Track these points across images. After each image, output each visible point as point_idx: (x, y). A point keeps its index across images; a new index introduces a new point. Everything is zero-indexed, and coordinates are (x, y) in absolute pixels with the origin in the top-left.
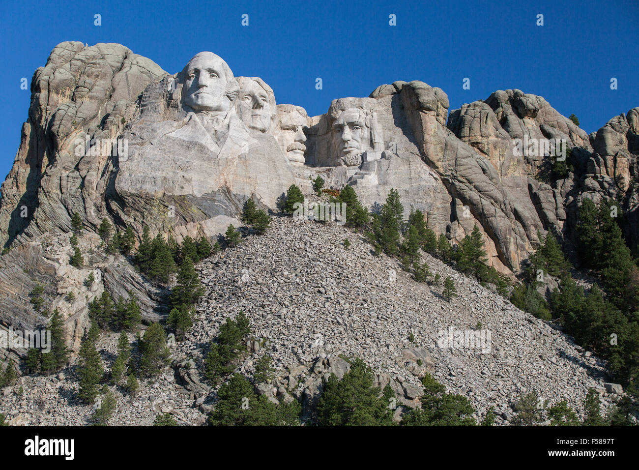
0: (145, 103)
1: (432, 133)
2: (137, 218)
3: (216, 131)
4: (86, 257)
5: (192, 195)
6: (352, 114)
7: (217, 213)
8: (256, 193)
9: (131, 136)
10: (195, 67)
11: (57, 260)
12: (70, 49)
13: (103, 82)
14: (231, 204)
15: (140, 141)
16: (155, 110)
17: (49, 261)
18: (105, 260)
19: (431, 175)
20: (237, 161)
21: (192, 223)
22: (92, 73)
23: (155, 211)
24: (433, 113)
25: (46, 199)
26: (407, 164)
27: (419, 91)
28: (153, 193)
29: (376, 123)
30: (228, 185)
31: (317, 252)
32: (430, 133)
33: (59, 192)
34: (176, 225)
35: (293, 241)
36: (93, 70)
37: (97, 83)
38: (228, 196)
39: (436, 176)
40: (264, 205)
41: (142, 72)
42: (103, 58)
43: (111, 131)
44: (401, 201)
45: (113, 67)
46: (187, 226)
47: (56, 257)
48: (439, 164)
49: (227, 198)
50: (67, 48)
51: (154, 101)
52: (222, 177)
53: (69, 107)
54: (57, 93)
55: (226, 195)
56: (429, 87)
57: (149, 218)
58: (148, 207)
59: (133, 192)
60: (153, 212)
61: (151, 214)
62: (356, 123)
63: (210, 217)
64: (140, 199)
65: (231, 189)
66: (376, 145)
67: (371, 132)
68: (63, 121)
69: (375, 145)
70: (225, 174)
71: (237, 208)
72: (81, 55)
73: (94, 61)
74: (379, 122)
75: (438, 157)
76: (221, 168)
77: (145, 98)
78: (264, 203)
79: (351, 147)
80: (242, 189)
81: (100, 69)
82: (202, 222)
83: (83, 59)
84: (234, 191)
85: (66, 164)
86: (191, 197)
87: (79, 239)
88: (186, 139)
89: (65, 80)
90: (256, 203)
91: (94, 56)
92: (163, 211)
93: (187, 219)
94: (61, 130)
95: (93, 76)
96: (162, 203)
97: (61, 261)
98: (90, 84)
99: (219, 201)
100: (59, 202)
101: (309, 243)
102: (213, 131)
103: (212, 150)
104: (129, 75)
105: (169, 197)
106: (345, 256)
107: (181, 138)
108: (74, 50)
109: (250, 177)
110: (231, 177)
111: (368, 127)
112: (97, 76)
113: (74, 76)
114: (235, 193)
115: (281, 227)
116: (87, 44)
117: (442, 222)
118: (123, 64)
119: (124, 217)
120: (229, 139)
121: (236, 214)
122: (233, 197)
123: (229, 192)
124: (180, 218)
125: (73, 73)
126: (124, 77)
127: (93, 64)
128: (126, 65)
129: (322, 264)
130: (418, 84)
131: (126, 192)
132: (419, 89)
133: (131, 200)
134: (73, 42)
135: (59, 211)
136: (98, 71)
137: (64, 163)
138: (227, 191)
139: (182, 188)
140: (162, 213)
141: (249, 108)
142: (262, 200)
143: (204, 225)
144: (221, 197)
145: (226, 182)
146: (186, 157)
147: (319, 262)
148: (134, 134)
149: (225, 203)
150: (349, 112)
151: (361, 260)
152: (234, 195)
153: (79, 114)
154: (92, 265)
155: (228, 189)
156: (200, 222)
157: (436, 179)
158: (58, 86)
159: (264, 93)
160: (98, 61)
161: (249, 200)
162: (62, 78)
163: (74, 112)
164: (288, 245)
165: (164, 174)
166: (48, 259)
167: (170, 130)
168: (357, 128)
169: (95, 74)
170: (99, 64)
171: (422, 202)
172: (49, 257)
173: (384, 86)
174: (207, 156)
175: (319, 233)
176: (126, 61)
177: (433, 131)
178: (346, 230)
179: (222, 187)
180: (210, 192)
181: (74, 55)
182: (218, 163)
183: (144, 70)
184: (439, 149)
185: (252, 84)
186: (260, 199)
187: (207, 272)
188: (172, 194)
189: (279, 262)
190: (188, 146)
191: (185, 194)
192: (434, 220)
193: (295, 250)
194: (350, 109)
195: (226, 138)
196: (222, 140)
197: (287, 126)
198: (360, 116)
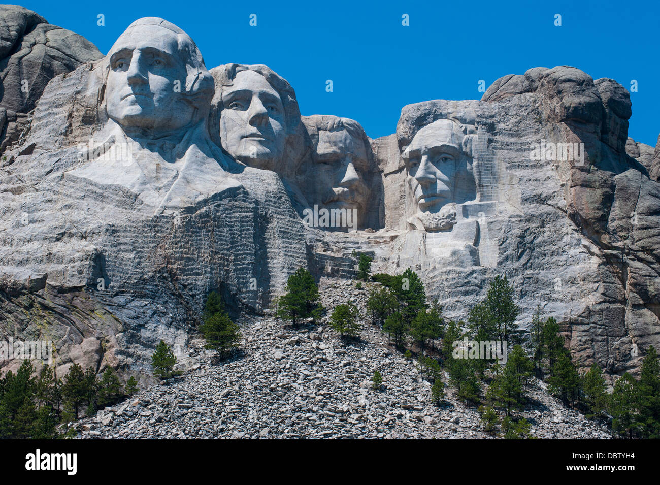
3: (157, 165)
6: (437, 132)
10: (125, 46)
15: (17, 186)
19: (586, 247)
28: (26, 283)
34: (64, 342)
35: (274, 373)
39: (595, 249)
41: (53, 58)
46: (83, 345)
62: (443, 149)
65: (178, 274)
70: (167, 246)
76: (159, 234)
77: (42, 104)
82: (112, 338)
84: (183, 278)
92: (41, 317)
93: (84, 331)
103: (147, 201)
104: (25, 64)
105: (55, 289)
107: (91, 179)
114: (185, 282)
117: (600, 338)
118: (17, 42)
121: (185, 322)
122: (182, 290)
123: (174, 280)
124: (71, 329)
126: (16, 67)
128: (23, 44)
129: (314, 417)
138: (168, 278)
141: (240, 123)
155: (171, 273)
157: (593, 254)
168: (446, 159)
173: (508, 76)
176: (26, 37)
179: (159, 271)
180: (135, 281)
183: (58, 53)
184: (600, 198)
186: (236, 294)
187: (99, 433)
188: (58, 284)
189: (234, 413)
190: (100, 194)
191: (83, 284)
192: (584, 334)
193: (272, 390)
194: (438, 122)
195: (175, 178)
196: (165, 181)
197: (324, 155)
198: (453, 135)
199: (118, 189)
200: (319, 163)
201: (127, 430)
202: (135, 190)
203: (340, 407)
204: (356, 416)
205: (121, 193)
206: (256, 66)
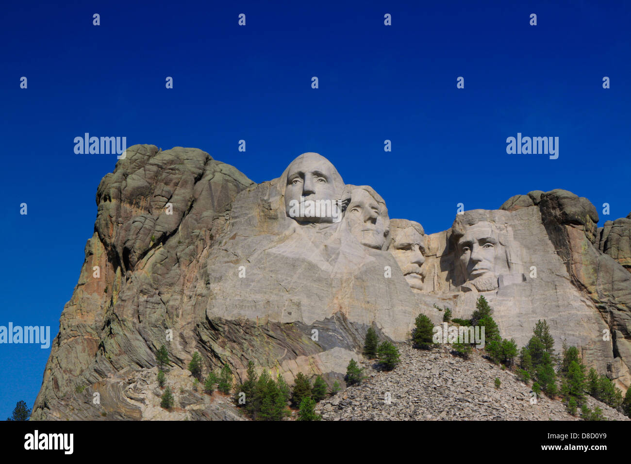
0: (236, 215)
1: (582, 251)
2: (234, 351)
3: (325, 246)
4: (176, 397)
5: (301, 323)
6: (483, 229)
7: (332, 346)
8: (376, 321)
9: (223, 253)
10: (299, 170)
11: (142, 401)
12: (143, 152)
13: (183, 191)
14: (348, 335)
15: (234, 259)
16: (249, 222)
17: (132, 402)
18: (200, 401)
19: (583, 301)
20: (353, 282)
21: (303, 356)
22: (171, 180)
23: (257, 342)
24: (581, 227)
25: (120, 329)
26: (553, 289)
27: (563, 200)
28: (256, 321)
29: (512, 239)
30: (344, 311)
31: (463, 391)
32: (580, 251)
33: (136, 320)
34: (284, 359)
35: (430, 378)
36: (172, 176)
37: (176, 192)
38: (344, 324)
39: (589, 303)
40: (385, 336)
41: (227, 181)
42: (182, 163)
43: (197, 247)
44: (551, 332)
45: (194, 173)
46: (297, 360)
47: (141, 396)
48: (592, 288)
49: (342, 327)
50: (138, 151)
51: (247, 212)
52: (335, 301)
53: (146, 218)
54: (131, 203)
55: (341, 323)
56: (576, 196)
57: (250, 351)
58: (247, 337)
59: (229, 319)
60: (254, 343)
61: (253, 346)
62: (488, 240)
63: (324, 349)
64: (237, 327)
65: (347, 316)
66: (513, 266)
67: (506, 252)
68: (141, 236)
69: (511, 265)
70: (340, 297)
71: (355, 339)
72: (157, 159)
73: (172, 166)
74: (515, 238)
75: (591, 281)
76: (334, 290)
77: (236, 208)
78: (386, 334)
79: (482, 269)
80: (359, 317)
81: (179, 176)
82: (316, 356)
83: (160, 164)
84: (351, 318)
85: (144, 287)
86: (301, 325)
87: (166, 376)
88: (290, 255)
89: (138, 188)
90: (377, 333)
91: (173, 161)
92: (267, 342)
93: (297, 352)
94: (137, 245)
95: (172, 184)
96: (266, 332)
97: (147, 402)
98: (169, 192)
99: (334, 331)
100: (136, 332)
101: (450, 380)
102: (322, 247)
103: (323, 268)
104: (212, 184)
105: (274, 324)
106: (498, 396)
107: (284, 254)
108: (148, 154)
109: (368, 302)
110: (346, 302)
111: (501, 244)
112: (176, 184)
113: (149, 184)
114: (352, 321)
115: (412, 361)
116: (161, 149)
117: (601, 359)
118: (204, 170)
119: (218, 349)
120: (341, 256)
121: (354, 347)
122: (350, 326)
123: (345, 319)
124: (288, 351)
125: (148, 180)
126: (207, 186)
127: (172, 169)
128: (208, 172)
129: (471, 405)
130: (561, 192)
131: (220, 319)
132: (564, 198)
133: (226, 328)
134: (146, 145)
135: (135, 343)
136: (176, 178)
137: (142, 285)
138: (342, 319)
139: (290, 313)
140: (265, 344)
141: (359, 222)
142: (383, 330)
143: (317, 358)
144: (337, 325)
145: (341, 308)
146: (291, 276)
147: (468, 404)
148: (226, 250)
149: (341, 333)
150: (479, 227)
151: (519, 402)
152: (351, 323)
153: (158, 228)
154: (184, 407)
155: (343, 315)
156: (313, 356)
157: (588, 306)
158: (132, 195)
159: (375, 204)
160: (177, 166)
161: (370, 330)
162: (136, 186)
163: (152, 224)
164: (426, 383)
165: (267, 296)
166: (131, 399)
167: (270, 246)
168: (489, 246)
169: (174, 181)
170: (178, 170)
171: (573, 335)
172: (133, 396)
173: (517, 196)
174: (317, 275)
175: (460, 369)
176: (208, 168)
177: (583, 249)
178: (491, 365)
179: (336, 314)
180: (323, 320)
181: (148, 159)
182: (331, 284)
183: (229, 178)
184: (591, 271)
185: (362, 194)
186: (381, 329)
187: (328, 416)
188: (277, 321)
189: (417, 403)
190: (293, 264)
191: (293, 321)
192: (591, 356)
193: (435, 388)
194: (480, 223)
195: (338, 254)
196: (333, 257)
197: (402, 244)
198: (492, 231)
199: (304, 261)
200: (398, 249)
201: (347, 414)
202: (314, 262)
203: (486, 398)
204: (497, 404)
205: (305, 263)
206: (364, 187)
